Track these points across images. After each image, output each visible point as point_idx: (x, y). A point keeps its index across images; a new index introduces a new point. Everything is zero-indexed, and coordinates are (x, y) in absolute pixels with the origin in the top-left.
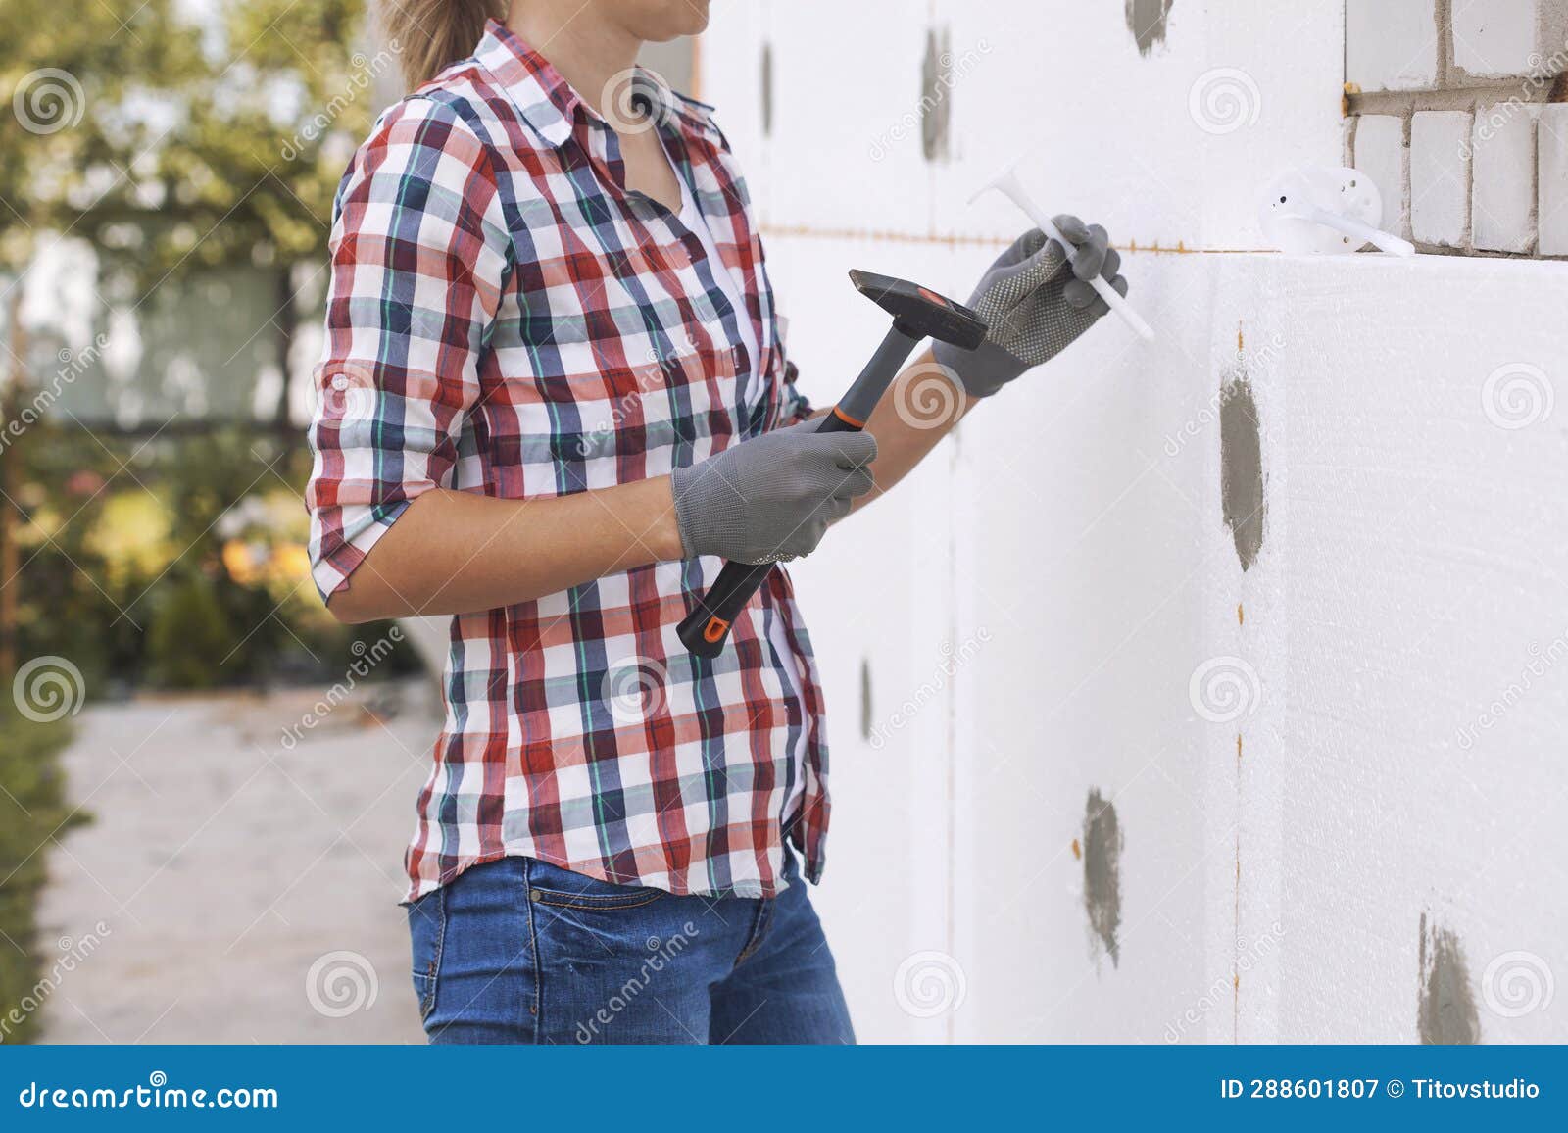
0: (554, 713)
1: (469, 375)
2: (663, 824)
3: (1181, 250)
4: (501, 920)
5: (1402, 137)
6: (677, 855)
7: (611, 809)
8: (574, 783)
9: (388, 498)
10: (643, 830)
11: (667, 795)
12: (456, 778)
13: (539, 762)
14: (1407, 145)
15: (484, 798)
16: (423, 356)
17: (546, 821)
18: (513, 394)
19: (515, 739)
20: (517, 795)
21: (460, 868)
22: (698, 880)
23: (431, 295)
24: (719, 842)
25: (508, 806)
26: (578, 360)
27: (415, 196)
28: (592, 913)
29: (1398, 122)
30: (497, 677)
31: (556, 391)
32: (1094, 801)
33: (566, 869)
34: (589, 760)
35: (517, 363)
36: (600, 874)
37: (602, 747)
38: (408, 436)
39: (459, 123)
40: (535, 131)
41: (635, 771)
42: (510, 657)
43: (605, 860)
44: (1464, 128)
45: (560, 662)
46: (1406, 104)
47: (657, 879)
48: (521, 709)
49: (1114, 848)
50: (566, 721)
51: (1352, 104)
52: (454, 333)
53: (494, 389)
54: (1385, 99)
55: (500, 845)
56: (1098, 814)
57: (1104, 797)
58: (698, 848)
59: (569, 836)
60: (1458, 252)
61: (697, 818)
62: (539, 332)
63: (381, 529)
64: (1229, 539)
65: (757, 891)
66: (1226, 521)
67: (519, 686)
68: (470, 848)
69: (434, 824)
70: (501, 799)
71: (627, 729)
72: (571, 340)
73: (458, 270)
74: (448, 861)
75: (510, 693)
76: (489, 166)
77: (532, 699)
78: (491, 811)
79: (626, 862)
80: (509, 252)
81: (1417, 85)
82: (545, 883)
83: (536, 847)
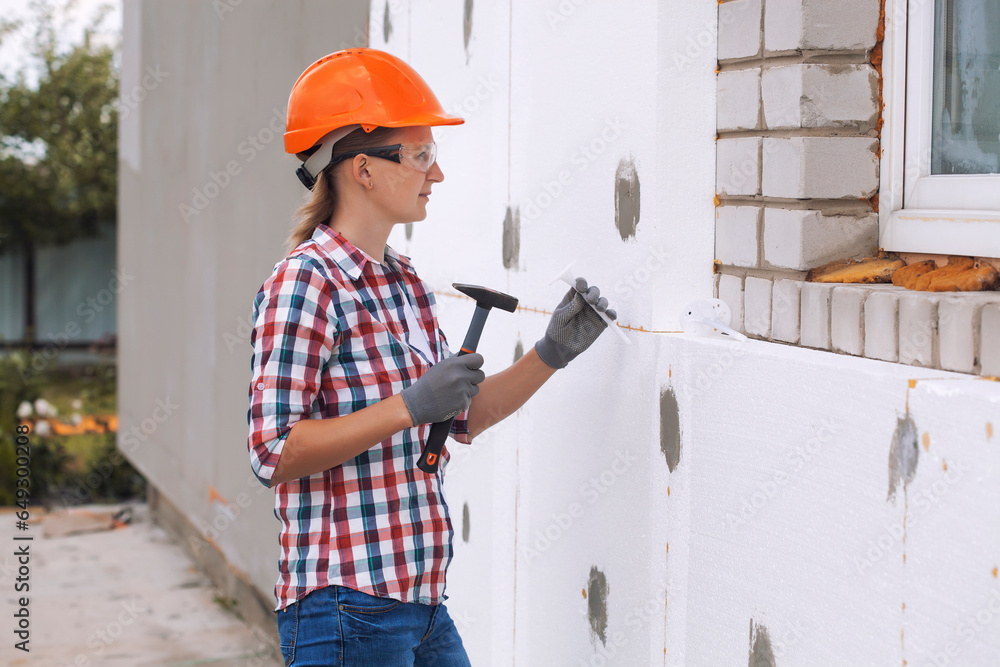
0: (351, 522)
1: (318, 380)
2: (398, 572)
3: (641, 330)
4: (325, 619)
5: (741, 287)
6: (403, 585)
7: (376, 564)
8: (360, 553)
9: (283, 432)
10: (389, 574)
11: (399, 559)
12: (304, 552)
13: (344, 543)
14: (743, 290)
15: (320, 560)
16: (298, 373)
17: (348, 569)
18: (335, 384)
19: (333, 533)
20: (334, 558)
21: (307, 592)
22: (410, 598)
23: (302, 346)
24: (419, 581)
25: (331, 563)
26: (364, 368)
27: (298, 303)
28: (367, 615)
29: (739, 280)
30: (327, 507)
31: (355, 382)
32: (594, 572)
33: (356, 592)
34: (367, 543)
35: (338, 372)
36: (371, 592)
37: (372, 537)
38: (292, 409)
39: (315, 271)
40: (345, 272)
41: (386, 547)
42: (333, 499)
43: (374, 586)
44: (769, 287)
45: (353, 500)
46: (743, 273)
47: (396, 595)
48: (336, 520)
49: (604, 593)
50: (356, 525)
51: (717, 268)
52: (312, 362)
53: (327, 384)
54: (732, 269)
55: (326, 580)
56: (596, 577)
57: (599, 570)
58: (412, 582)
59: (358, 576)
60: (766, 339)
61: (412, 569)
62: (347, 359)
63: (283, 442)
64: (663, 458)
65: (429, 602)
66: (662, 450)
67: (335, 510)
68: (312, 581)
69: (294, 573)
70: (328, 560)
71: (382, 529)
72: (360, 359)
73: (316, 337)
74: (301, 589)
75: (332, 513)
76: (329, 290)
77: (341, 516)
78: (323, 566)
79: (382, 587)
80: (338, 326)
81: (748, 265)
82: (346, 602)
83: (343, 581)
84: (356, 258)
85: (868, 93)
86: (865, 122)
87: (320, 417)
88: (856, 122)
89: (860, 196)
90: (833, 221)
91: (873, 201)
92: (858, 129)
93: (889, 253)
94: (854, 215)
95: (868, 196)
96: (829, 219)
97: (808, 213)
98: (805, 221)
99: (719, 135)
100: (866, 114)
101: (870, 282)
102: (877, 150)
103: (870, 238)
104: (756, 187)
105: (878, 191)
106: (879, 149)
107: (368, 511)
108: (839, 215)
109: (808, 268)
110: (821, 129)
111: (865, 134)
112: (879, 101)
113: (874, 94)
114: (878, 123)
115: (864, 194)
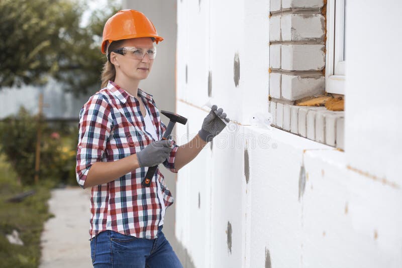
0: (116, 204)
1: (104, 145)
2: (135, 225)
3: (240, 124)
4: (106, 244)
6: (137, 231)
7: (126, 222)
8: (119, 217)
9: (88, 166)
10: (131, 226)
11: (136, 220)
12: (98, 216)
13: (113, 213)
14: (276, 108)
15: (104, 219)
16: (96, 142)
17: (114, 224)
18: (112, 147)
19: (109, 209)
20: (109, 219)
21: (99, 232)
22: (141, 236)
23: (97, 131)
24: (145, 229)
25: (108, 221)
26: (124, 141)
27: (96, 113)
28: (122, 242)
29: (275, 104)
30: (107, 197)
31: (120, 146)
33: (117, 233)
34: (122, 213)
35: (113, 142)
36: (123, 233)
37: (125, 210)
38: (93, 157)
39: (104, 100)
40: (119, 100)
41: (130, 215)
43: (124, 231)
44: (283, 107)
45: (118, 195)
46: (276, 101)
47: (134, 235)
48: (110, 204)
50: (118, 206)
51: (270, 99)
52: (102, 137)
53: (109, 146)
54: (274, 99)
55: (106, 228)
58: (142, 230)
59: (118, 226)
60: (282, 129)
61: (141, 224)
62: (117, 137)
63: (88, 170)
64: (245, 178)
65: (150, 238)
66: (245, 174)
67: (111, 199)
68: (101, 229)
69: (94, 225)
70: (106, 220)
71: (129, 208)
72: (122, 137)
73: (103, 127)
74: (97, 231)
75: (109, 201)
76: (109, 108)
77: (113, 202)
78: (104, 222)
79: (128, 231)
80: (113, 123)
81: (277, 98)
82: (113, 237)
83: (112, 228)
84: (124, 95)
85: (321, 26)
86: (319, 38)
87: (106, 161)
88: (315, 38)
89: (317, 69)
90: (305, 80)
91: (323, 71)
92: (316, 41)
93: (329, 93)
94: (314, 78)
95: (320, 69)
96: (303, 79)
97: (295, 77)
98: (293, 80)
99: (271, 43)
100: (319, 35)
101: (318, 106)
102: (324, 50)
103: (321, 87)
104: (280, 65)
105: (325, 67)
106: (325, 49)
107: (124, 200)
108: (308, 77)
109: (294, 100)
110: (300, 41)
111: (319, 43)
112: (325, 29)
113: (323, 26)
114: (324, 39)
115: (318, 68)
